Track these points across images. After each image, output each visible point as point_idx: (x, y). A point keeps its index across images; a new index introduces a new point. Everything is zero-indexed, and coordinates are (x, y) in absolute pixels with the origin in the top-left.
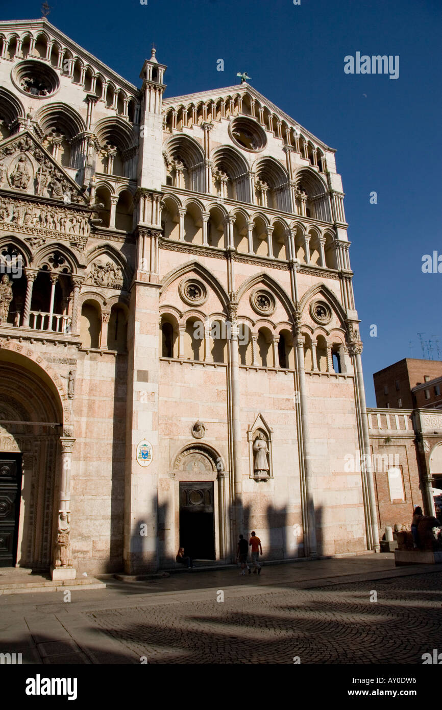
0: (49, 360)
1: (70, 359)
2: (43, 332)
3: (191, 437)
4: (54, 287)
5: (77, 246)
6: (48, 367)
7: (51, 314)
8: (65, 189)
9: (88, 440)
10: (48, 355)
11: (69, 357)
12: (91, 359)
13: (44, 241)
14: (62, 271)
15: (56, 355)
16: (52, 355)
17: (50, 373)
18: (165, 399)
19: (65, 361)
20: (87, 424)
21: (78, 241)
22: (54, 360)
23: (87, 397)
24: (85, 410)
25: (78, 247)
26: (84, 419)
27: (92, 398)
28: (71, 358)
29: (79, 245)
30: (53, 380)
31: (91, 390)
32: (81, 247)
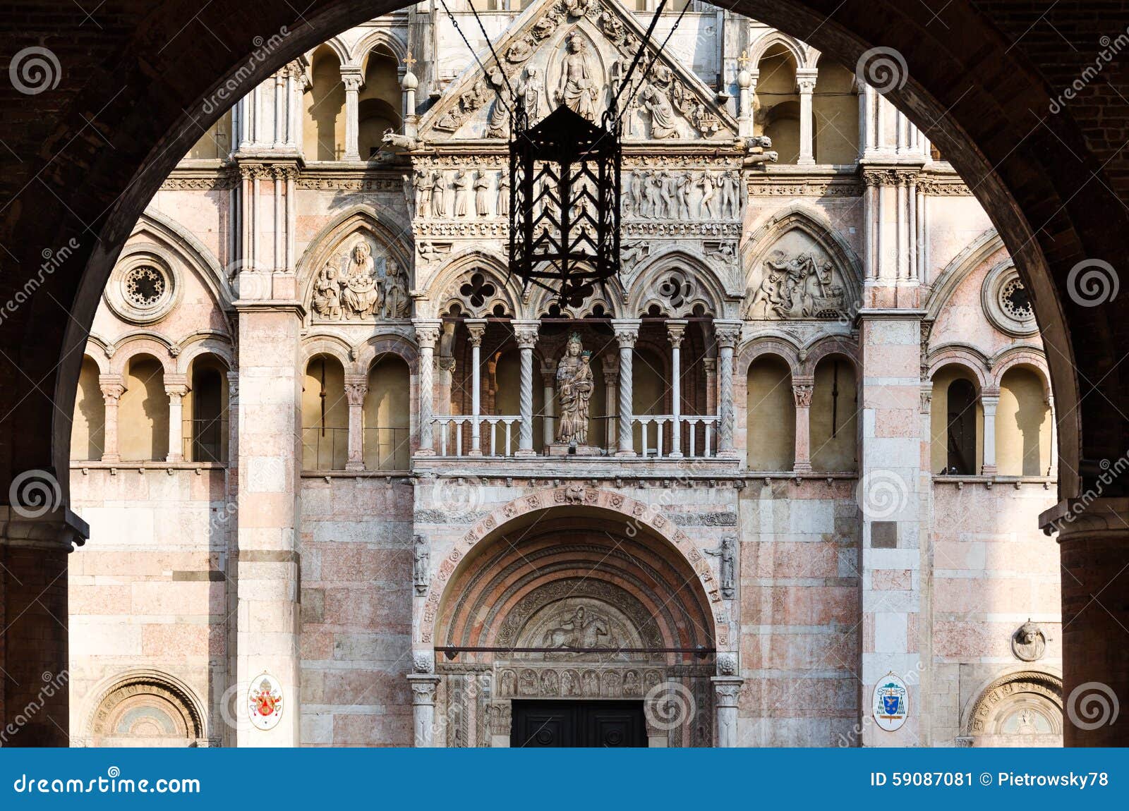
0: (679, 521)
1: (723, 515)
2: (661, 461)
3: (1011, 659)
4: (676, 353)
5: (720, 248)
6: (680, 537)
7: (676, 418)
8: (680, 104)
9: (775, 674)
10: (677, 509)
11: (719, 511)
12: (776, 495)
13: (646, 249)
14: (691, 312)
15: (692, 509)
16: (686, 509)
17: (684, 548)
18: (949, 574)
19: (712, 520)
20: (773, 639)
21: (721, 237)
22: (690, 519)
23: (771, 582)
24: (767, 609)
25: (721, 251)
26: (765, 630)
27: (781, 582)
28: (724, 511)
29: (724, 245)
30: (690, 562)
31: (778, 565)
32: (727, 249)
